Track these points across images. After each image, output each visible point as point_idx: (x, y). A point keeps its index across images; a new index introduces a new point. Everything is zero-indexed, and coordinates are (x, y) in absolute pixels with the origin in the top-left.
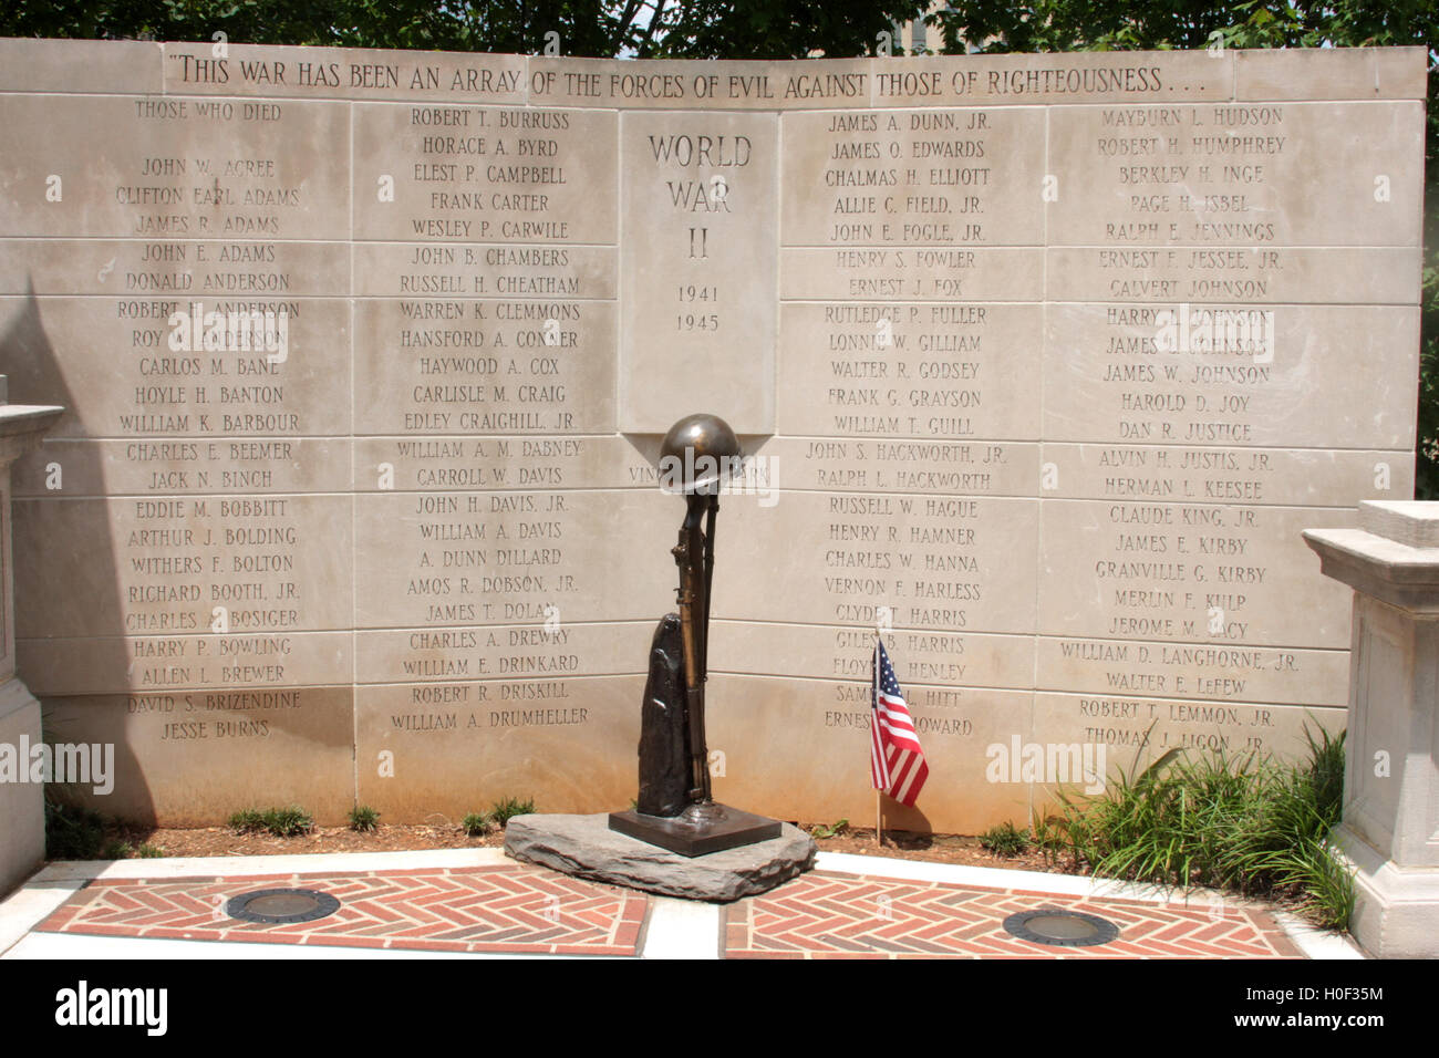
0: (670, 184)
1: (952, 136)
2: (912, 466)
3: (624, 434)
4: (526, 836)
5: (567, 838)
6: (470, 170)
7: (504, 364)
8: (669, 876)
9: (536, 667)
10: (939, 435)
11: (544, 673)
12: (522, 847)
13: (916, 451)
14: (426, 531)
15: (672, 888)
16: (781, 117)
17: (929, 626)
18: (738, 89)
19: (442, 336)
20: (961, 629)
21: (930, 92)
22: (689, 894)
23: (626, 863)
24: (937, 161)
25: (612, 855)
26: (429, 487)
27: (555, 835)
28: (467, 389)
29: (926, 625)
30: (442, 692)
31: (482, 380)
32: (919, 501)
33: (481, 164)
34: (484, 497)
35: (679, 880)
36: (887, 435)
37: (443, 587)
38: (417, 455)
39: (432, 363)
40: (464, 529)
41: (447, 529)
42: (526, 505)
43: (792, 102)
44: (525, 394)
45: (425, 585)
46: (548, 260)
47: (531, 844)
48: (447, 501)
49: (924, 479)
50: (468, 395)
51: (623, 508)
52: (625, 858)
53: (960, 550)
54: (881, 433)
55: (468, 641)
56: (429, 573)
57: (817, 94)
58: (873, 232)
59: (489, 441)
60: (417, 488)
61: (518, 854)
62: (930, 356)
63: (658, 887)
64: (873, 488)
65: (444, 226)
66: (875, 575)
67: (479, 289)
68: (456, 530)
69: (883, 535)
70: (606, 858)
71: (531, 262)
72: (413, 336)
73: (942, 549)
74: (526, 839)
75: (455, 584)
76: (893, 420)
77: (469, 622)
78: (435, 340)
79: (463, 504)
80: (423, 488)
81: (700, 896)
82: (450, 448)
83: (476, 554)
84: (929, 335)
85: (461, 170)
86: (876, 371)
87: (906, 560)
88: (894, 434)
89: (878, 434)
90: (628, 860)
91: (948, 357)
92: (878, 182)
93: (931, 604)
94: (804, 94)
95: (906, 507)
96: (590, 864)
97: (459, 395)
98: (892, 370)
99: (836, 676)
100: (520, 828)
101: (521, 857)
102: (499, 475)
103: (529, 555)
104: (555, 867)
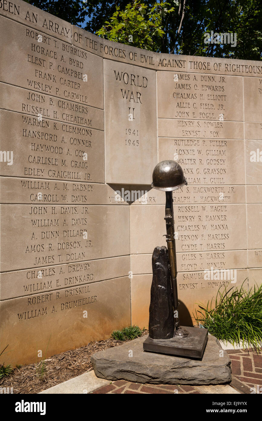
0: (122, 90)
1: (214, 84)
2: (205, 195)
3: (107, 184)
4: (110, 365)
5: (135, 363)
6: (51, 64)
7: (65, 151)
8: (200, 375)
9: (78, 281)
10: (213, 183)
11: (82, 283)
12: (110, 372)
13: (206, 189)
14: (34, 222)
15: (204, 381)
16: (156, 72)
17: (213, 250)
18: (143, 60)
19: (40, 134)
20: (224, 249)
21: (207, 69)
22: (212, 382)
23: (173, 371)
24: (209, 92)
25: (165, 368)
26: (35, 202)
27: (127, 362)
28: (51, 159)
29: (212, 249)
30: (41, 298)
31: (57, 156)
32: (208, 206)
33: (55, 63)
34: (58, 207)
35: (205, 376)
36: (197, 184)
37: (41, 248)
38: (30, 187)
39: (36, 145)
40: (50, 222)
41: (43, 221)
42: (74, 211)
43: (160, 68)
44: (73, 164)
45: (33, 248)
46: (81, 110)
47: (116, 369)
48: (43, 209)
49: (210, 199)
50: (51, 161)
51: (107, 213)
52: (172, 369)
53: (222, 223)
54: (195, 184)
55: (52, 272)
56: (34, 242)
57: (169, 66)
58: (189, 114)
59: (60, 183)
60: (30, 202)
61: (108, 376)
62: (210, 157)
63: (196, 382)
64: (193, 203)
65: (40, 85)
66: (194, 233)
67: (55, 116)
68: (46, 222)
69: (197, 219)
70: (163, 370)
71: (75, 110)
72: (27, 132)
73: (216, 223)
74: (109, 367)
75: (46, 246)
76: (198, 179)
77: (53, 264)
78: (37, 136)
79: (49, 210)
80: (33, 202)
81: (220, 382)
82: (44, 185)
83: (55, 232)
84: (209, 150)
85: (47, 64)
86: (192, 162)
87: (204, 227)
88: (199, 184)
89: (193, 184)
90: (174, 370)
91: (215, 157)
92: (191, 98)
93: (213, 242)
94: (165, 65)
95: (204, 209)
96: (156, 376)
97: (48, 162)
98: (197, 162)
99: (182, 271)
100: (104, 361)
101: (111, 378)
102: (64, 197)
103: (75, 232)
104: (133, 380)
